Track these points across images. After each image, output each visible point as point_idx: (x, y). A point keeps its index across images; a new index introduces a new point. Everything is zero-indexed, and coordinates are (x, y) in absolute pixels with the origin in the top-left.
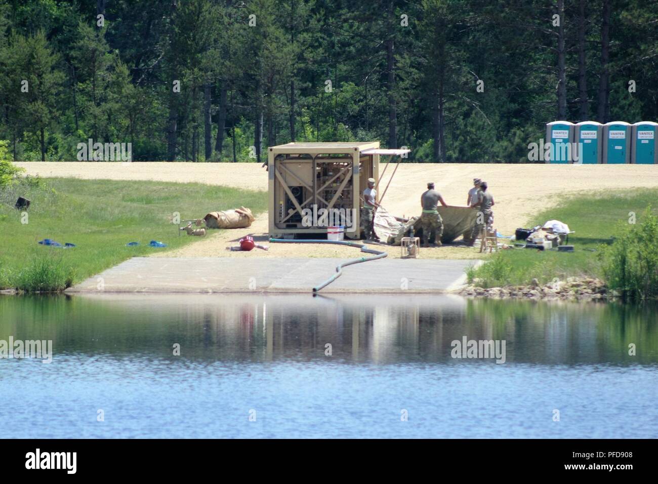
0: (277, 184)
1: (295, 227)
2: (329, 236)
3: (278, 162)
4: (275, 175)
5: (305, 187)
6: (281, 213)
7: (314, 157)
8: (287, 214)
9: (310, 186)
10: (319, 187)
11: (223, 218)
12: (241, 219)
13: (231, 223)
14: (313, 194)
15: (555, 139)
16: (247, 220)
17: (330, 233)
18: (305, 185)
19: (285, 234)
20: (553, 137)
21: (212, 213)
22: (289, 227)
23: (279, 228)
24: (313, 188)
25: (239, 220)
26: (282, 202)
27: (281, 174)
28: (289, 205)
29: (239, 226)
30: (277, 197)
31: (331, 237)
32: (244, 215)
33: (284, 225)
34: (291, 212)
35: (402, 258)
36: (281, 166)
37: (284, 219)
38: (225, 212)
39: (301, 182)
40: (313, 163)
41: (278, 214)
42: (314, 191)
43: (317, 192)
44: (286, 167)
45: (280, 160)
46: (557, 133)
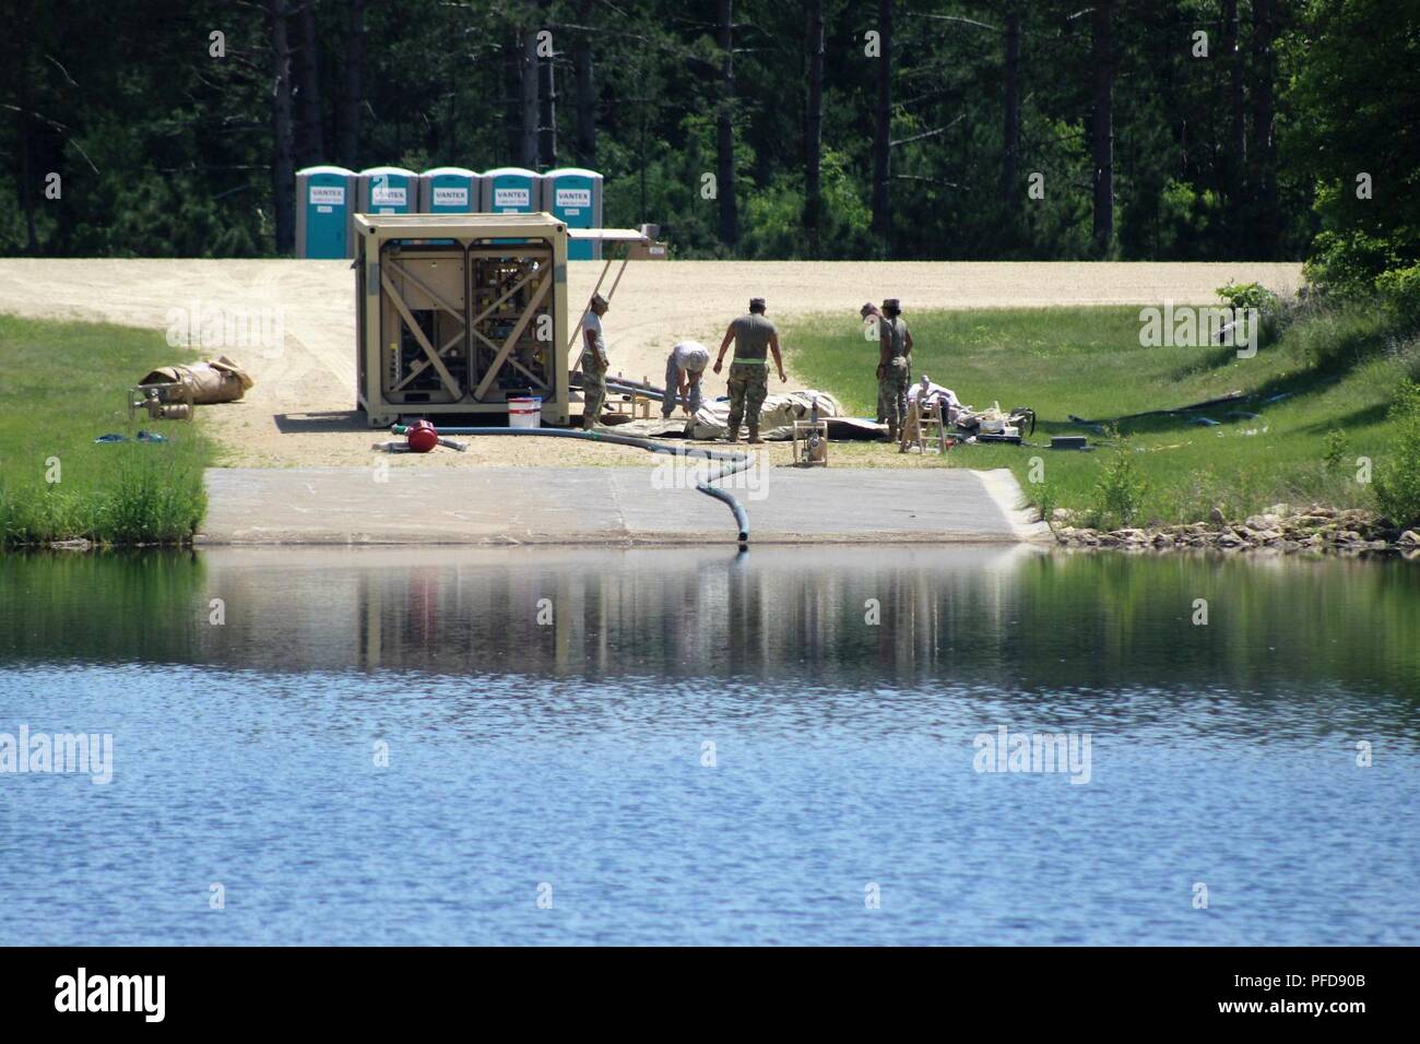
0: (386, 304)
1: (424, 399)
2: (513, 418)
3: (386, 257)
4: (381, 287)
5: (445, 311)
6: (393, 370)
7: (467, 245)
8: (406, 371)
9: (457, 311)
10: (478, 312)
11: (187, 380)
12: (224, 382)
13: (204, 391)
14: (467, 327)
15: (316, 206)
16: (236, 384)
17: (517, 412)
18: (445, 307)
19: (405, 415)
20: (312, 201)
21: (160, 370)
22: (410, 399)
23: (392, 403)
24: (465, 313)
25: (221, 385)
26: (395, 346)
27: (393, 282)
28: (411, 350)
29: (220, 398)
30: (386, 334)
31: (517, 421)
32: (230, 374)
33: (401, 397)
34: (417, 367)
35: (796, 465)
36: (394, 265)
37: (399, 382)
38: (189, 367)
39: (438, 300)
40: (466, 259)
41: (387, 371)
42: (467, 318)
43: (474, 322)
44: (402, 268)
45: (392, 253)
46: (320, 193)
